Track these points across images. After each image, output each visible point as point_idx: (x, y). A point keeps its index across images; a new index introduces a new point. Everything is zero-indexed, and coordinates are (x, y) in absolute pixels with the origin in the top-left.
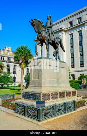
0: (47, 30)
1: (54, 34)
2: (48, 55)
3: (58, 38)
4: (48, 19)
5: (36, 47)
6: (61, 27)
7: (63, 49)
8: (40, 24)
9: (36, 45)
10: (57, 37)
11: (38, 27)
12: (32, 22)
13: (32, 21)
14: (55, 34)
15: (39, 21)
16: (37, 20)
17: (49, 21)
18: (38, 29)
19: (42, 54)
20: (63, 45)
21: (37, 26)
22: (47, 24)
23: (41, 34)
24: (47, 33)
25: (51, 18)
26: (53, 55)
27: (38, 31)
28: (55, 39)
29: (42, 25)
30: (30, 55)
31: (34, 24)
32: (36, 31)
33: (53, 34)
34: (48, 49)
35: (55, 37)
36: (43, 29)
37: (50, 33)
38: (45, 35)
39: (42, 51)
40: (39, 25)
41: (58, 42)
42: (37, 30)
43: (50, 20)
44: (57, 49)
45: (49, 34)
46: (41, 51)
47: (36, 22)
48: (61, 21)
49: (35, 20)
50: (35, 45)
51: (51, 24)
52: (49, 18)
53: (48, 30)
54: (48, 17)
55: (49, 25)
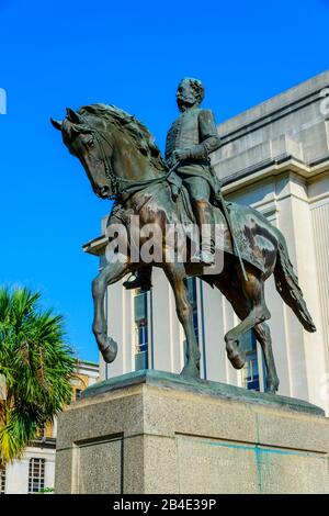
0: (177, 182)
1: (225, 203)
2: (187, 356)
3: (259, 231)
4: (183, 105)
5: (98, 299)
6: (273, 153)
7: (296, 306)
8: (127, 139)
9: (101, 283)
10: (251, 226)
11: (113, 159)
12: (69, 125)
13: (73, 117)
14: (234, 207)
15: (122, 122)
16: (103, 111)
17: (190, 119)
18: (113, 172)
19: (144, 348)
20: (295, 280)
21: (109, 152)
22: (173, 135)
23: (133, 205)
24: (174, 198)
25: (200, 98)
26: (229, 352)
27: (115, 186)
28: (240, 239)
29: (144, 144)
30: (57, 361)
31: (86, 138)
32: (96, 188)
33: (220, 206)
34: (187, 313)
35: (237, 228)
36: (151, 174)
37: (202, 195)
38: (162, 214)
39: (143, 324)
40: (117, 147)
41: (260, 263)
42: (103, 182)
43: (196, 110)
44: (255, 313)
45: (194, 204)
46: (134, 326)
47: (100, 125)
48: (277, 115)
49: (90, 110)
50: (94, 284)
51: (202, 138)
52: (190, 96)
53: (183, 176)
54: (180, 89)
55: (188, 144)
